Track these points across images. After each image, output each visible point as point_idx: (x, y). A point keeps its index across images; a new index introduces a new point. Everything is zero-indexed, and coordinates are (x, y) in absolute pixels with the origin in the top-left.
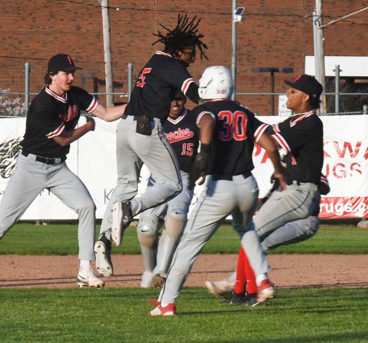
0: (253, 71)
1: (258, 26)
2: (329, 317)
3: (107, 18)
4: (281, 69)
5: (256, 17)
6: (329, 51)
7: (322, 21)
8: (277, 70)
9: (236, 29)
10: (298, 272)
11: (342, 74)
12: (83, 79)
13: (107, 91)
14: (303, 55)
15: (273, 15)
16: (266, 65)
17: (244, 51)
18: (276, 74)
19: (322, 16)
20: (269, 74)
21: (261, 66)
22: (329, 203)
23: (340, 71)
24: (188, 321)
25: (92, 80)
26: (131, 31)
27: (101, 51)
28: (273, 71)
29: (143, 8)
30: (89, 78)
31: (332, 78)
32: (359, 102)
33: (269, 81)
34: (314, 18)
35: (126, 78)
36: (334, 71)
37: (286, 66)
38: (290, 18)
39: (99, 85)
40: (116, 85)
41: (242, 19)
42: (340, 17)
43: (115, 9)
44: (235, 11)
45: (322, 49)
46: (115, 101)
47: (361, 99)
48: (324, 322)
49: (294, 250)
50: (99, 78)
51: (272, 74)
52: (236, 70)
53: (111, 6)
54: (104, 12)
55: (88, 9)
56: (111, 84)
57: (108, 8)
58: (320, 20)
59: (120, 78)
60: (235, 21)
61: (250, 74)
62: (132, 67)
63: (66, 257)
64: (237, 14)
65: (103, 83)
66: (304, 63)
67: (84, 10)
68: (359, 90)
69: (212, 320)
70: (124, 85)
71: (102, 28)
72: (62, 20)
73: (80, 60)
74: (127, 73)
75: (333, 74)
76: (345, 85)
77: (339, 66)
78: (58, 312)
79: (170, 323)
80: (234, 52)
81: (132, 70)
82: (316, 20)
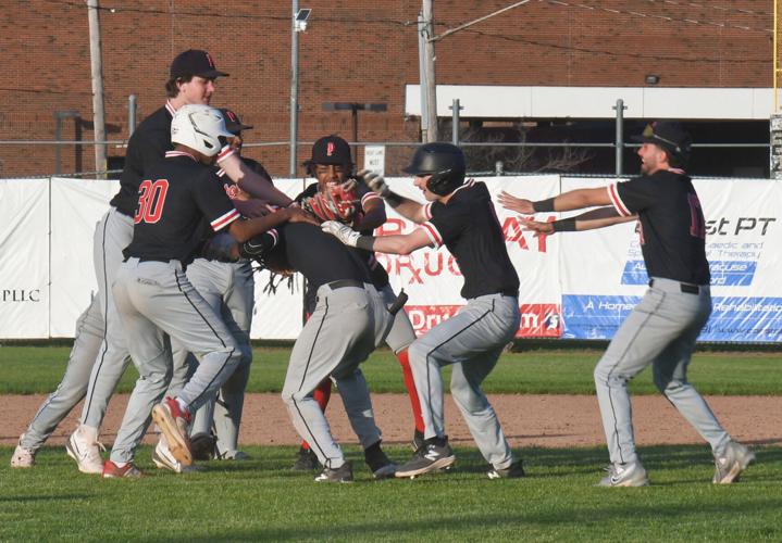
0: (325, 108)
1: (333, 38)
2: (441, 491)
3: (96, 24)
4: (367, 106)
5: (329, 23)
6: (443, 76)
7: (433, 30)
8: (361, 107)
9: (298, 42)
10: (392, 421)
11: (463, 114)
12: (59, 120)
13: (96, 139)
14: (402, 83)
15: (356, 21)
16: (345, 99)
17: (310, 76)
18: (360, 112)
19: (432, 23)
20: (350, 112)
21: (336, 100)
22: (442, 315)
23: (459, 108)
24: (221, 498)
25: (72, 122)
26: (134, 45)
27: (88, 77)
28: (356, 108)
29: (152, 9)
30: (67, 118)
31: (447, 120)
32: (490, 157)
33: (349, 123)
34: (420, 26)
35: (126, 118)
36: (451, 108)
37: (376, 100)
38: (381, 26)
39: (83, 129)
40: (110, 129)
41: (308, 28)
42: (461, 24)
43: (109, 10)
44: (296, 15)
45: (432, 74)
46: (109, 154)
47: (492, 153)
48: (433, 499)
49: (386, 387)
50: (84, 118)
51: (355, 113)
52: (297, 107)
53: (102, 5)
54: (92, 15)
55: (66, 11)
56: (102, 128)
57: (98, 8)
58: (429, 29)
59: (117, 119)
60: (296, 30)
61: (319, 112)
62: (135, 101)
63: (31, 397)
64: (299, 18)
65: (90, 126)
66: (404, 96)
67: (61, 12)
68: (490, 137)
69: (258, 496)
70: (123, 130)
71: (89, 40)
72: (26, 27)
73: (53, 90)
74: (128, 111)
75: (450, 113)
76: (467, 130)
77: (458, 101)
78: (18, 483)
79: (193, 501)
80: (294, 79)
81: (135, 106)
82: (424, 30)
